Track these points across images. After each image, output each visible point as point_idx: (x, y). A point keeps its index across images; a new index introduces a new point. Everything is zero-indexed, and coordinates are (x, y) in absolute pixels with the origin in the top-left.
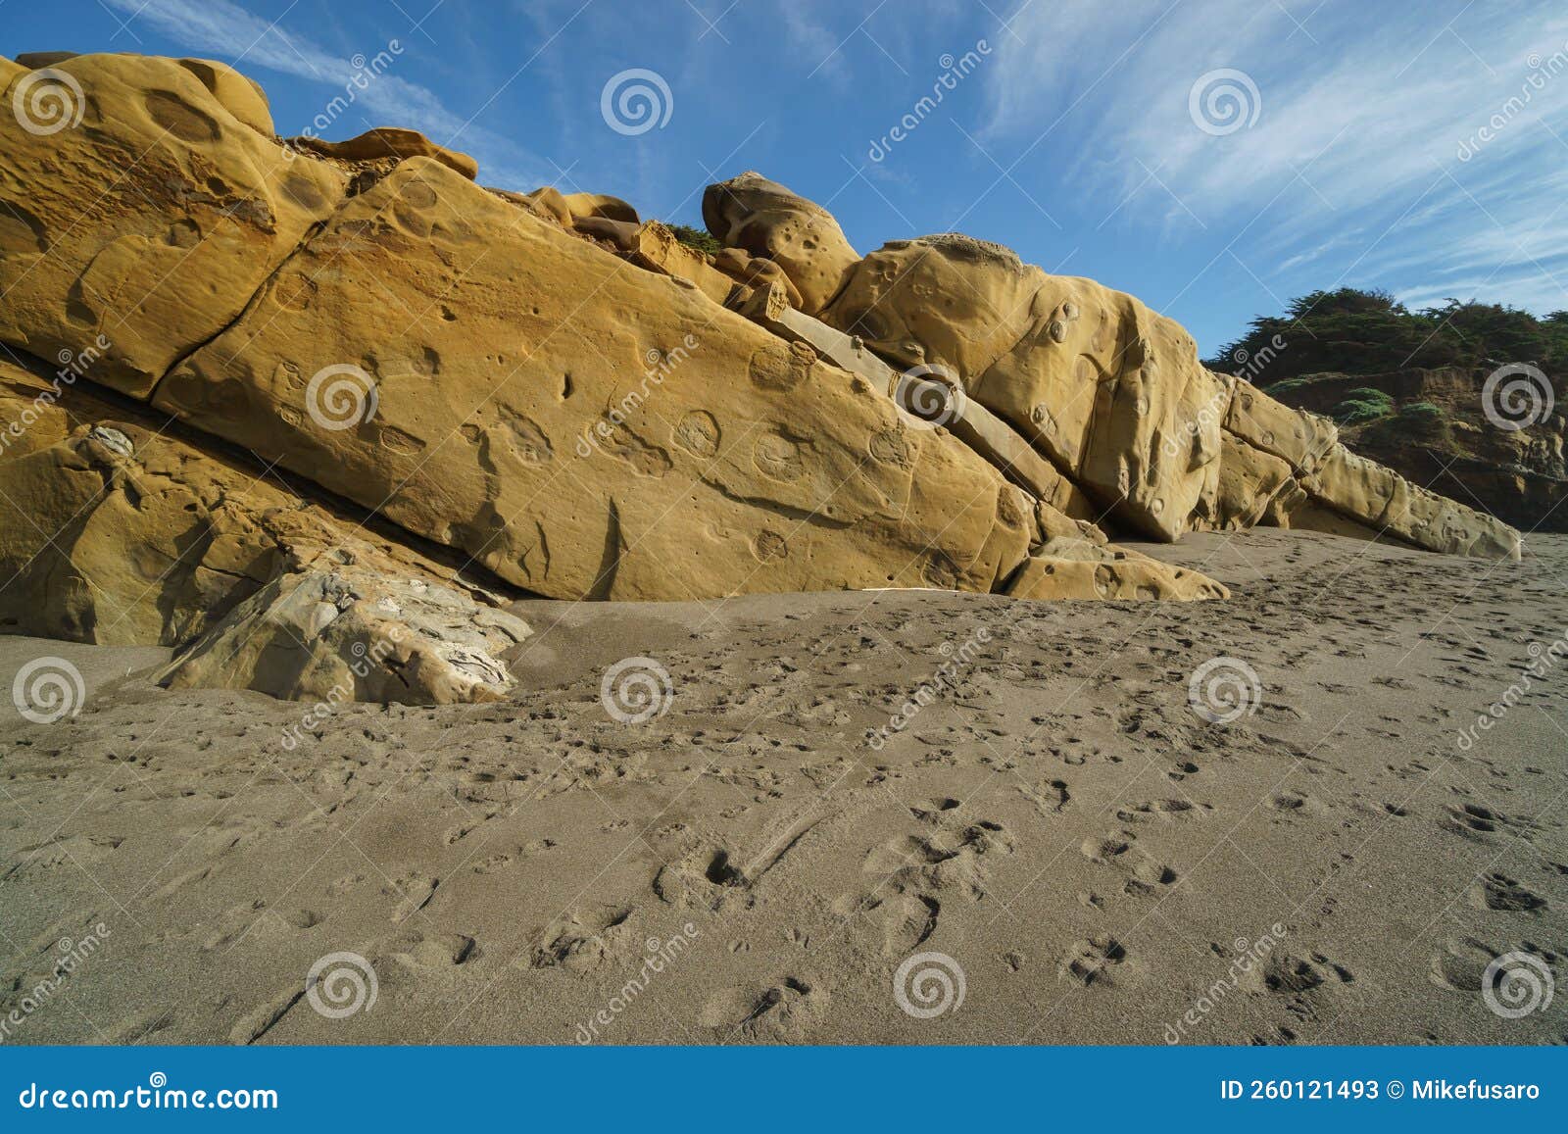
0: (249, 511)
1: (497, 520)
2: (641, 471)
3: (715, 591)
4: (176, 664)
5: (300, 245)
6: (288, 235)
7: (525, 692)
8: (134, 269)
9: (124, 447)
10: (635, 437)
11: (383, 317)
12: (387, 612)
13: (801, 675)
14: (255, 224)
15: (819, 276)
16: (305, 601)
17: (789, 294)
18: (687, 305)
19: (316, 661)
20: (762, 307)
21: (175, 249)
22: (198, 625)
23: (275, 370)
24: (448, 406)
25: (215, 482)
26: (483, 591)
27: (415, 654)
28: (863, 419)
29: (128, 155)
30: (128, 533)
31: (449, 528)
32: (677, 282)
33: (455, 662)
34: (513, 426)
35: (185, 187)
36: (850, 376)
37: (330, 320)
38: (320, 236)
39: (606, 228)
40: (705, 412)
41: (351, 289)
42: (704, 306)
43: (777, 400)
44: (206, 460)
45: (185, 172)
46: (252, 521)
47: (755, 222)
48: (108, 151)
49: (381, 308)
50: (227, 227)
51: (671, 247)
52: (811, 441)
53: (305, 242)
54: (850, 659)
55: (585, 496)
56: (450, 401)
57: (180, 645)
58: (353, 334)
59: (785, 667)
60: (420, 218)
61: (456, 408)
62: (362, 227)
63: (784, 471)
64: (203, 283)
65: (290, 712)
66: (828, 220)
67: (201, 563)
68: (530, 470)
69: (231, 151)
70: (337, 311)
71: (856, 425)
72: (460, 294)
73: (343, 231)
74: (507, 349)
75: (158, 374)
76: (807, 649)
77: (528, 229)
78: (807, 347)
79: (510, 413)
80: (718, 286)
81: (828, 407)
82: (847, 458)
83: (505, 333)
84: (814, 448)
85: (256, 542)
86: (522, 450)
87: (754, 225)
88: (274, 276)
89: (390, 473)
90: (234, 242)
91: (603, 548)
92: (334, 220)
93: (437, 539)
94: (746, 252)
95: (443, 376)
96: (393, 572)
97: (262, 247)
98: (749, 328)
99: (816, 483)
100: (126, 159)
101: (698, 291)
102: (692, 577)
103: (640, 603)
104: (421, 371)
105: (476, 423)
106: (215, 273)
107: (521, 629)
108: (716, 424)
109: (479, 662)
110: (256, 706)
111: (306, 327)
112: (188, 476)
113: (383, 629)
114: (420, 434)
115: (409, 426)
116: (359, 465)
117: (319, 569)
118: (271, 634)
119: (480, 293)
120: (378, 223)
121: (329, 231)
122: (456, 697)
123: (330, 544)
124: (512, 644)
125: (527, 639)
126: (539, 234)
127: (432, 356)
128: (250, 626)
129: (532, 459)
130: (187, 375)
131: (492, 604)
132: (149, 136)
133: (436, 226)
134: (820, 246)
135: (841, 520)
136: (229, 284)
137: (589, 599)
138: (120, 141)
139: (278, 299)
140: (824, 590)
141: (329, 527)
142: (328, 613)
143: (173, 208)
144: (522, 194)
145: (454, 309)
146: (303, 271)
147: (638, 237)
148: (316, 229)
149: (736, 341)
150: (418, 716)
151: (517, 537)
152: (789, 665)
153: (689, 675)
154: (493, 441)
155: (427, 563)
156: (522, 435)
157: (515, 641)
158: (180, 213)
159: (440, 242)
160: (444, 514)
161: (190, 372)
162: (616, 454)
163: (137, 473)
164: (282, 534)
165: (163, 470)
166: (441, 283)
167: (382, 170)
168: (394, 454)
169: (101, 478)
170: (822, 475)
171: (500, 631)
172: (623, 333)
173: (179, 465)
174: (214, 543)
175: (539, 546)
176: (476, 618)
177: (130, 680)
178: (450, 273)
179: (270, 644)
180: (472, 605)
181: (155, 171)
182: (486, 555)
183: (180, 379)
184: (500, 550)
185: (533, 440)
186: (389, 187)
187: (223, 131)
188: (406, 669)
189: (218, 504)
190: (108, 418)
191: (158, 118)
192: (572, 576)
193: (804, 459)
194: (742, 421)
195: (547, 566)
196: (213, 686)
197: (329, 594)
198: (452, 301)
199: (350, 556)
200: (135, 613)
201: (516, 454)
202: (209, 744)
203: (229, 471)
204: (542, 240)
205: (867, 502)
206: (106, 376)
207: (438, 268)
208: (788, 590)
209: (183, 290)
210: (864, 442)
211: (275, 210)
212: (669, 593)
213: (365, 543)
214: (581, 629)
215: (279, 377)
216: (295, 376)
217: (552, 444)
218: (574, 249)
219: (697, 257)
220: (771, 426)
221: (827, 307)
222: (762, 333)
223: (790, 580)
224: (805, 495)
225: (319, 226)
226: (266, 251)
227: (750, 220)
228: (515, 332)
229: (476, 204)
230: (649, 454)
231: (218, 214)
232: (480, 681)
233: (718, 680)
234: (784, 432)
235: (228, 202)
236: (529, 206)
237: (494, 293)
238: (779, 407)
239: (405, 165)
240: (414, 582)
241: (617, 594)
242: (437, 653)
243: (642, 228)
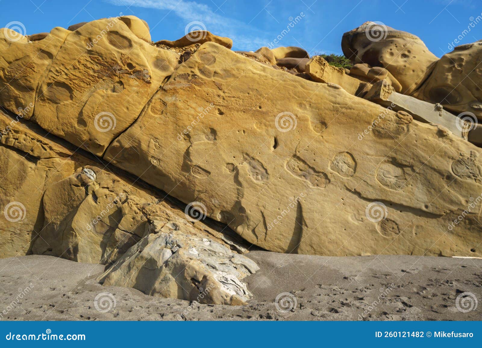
0: (137, 204)
1: (242, 210)
2: (314, 185)
3: (356, 252)
4: (106, 274)
5: (160, 87)
6: (156, 83)
7: (256, 302)
8: (100, 103)
9: (93, 177)
10: (310, 167)
11: (193, 115)
12: (193, 255)
13: (415, 310)
14: (144, 80)
15: (411, 72)
16: (158, 247)
17: (393, 85)
18: (336, 97)
19: (162, 277)
20: (378, 94)
21: (115, 93)
22: (115, 256)
23: (149, 142)
24: (220, 155)
25: (125, 191)
26: (235, 245)
27: (205, 277)
28: (445, 153)
29: (100, 58)
30: (92, 213)
31: (220, 213)
32: (330, 86)
33: (223, 282)
34: (250, 163)
35: (119, 68)
36: (436, 128)
37: (172, 119)
38: (168, 82)
39: (292, 63)
40: (347, 153)
41: (180, 104)
42: (346, 96)
43: (389, 144)
44: (122, 182)
45: (119, 62)
46: (138, 209)
47: (371, 48)
48: (94, 58)
49: (192, 112)
50: (134, 82)
51: (326, 68)
52: (412, 167)
53: (162, 86)
54: (448, 303)
55: (285, 198)
56: (221, 152)
57: (108, 265)
58: (181, 125)
59: (404, 303)
60: (209, 70)
61: (224, 156)
62: (185, 76)
63: (396, 184)
64: (124, 106)
65: (150, 302)
66: (416, 41)
67: (118, 227)
68: (258, 185)
69: (136, 51)
70: (174, 115)
71: (441, 156)
72: (226, 102)
73: (177, 79)
74: (247, 126)
75: (106, 146)
76: (418, 293)
77: (256, 69)
78: (407, 114)
79: (248, 157)
80: (352, 85)
81: (422, 146)
82: (436, 176)
83: (246, 119)
84: (413, 170)
85: (139, 219)
86: (254, 175)
87: (371, 50)
88: (150, 101)
89: (195, 187)
90: (135, 88)
91: (294, 225)
92: (174, 75)
93: (215, 219)
94: (366, 65)
95: (218, 141)
96: (195, 235)
97: (146, 89)
98: (371, 107)
99: (416, 191)
100: (100, 60)
101: (342, 90)
102: (343, 243)
103: (314, 256)
104: (209, 139)
105: (233, 162)
106: (128, 102)
107: (254, 267)
108: (354, 159)
109: (234, 283)
110: (137, 297)
111: (162, 122)
112: (115, 189)
113: (191, 263)
114: (208, 168)
115: (203, 165)
116: (182, 183)
117: (164, 232)
118: (144, 262)
119: (235, 101)
120: (191, 74)
121: (171, 80)
122: (223, 301)
123: (169, 220)
124: (249, 274)
125: (257, 272)
126: (262, 70)
127: (214, 132)
128: (136, 257)
129: (259, 180)
130: (116, 145)
131: (239, 252)
132: (108, 50)
133: (215, 73)
134: (411, 56)
135: (434, 212)
136: (133, 106)
137: (287, 252)
138: (98, 53)
139: (151, 111)
140: (425, 255)
141: (169, 212)
142: (168, 254)
143: (115, 77)
144: (252, 52)
145: (223, 110)
146: (161, 98)
147: (309, 65)
148: (166, 79)
149: (364, 114)
150: (205, 310)
151: (252, 219)
152: (406, 302)
153: (345, 302)
154: (241, 171)
155: (210, 230)
156: (254, 168)
157: (251, 273)
158: (117, 79)
159: (217, 79)
160: (218, 206)
161: (118, 144)
162: (300, 176)
163: (97, 187)
164: (150, 215)
165: (106, 186)
166: (218, 98)
167: (193, 50)
168: (196, 178)
169: (84, 190)
170: (420, 186)
171: (244, 268)
172: (303, 114)
173: (112, 184)
174: (123, 219)
175: (262, 223)
176: (232, 259)
177: (89, 279)
178: (221, 93)
179: (143, 267)
180: (230, 253)
181: (109, 63)
182: (237, 227)
183: (114, 147)
184: (243, 225)
185: (259, 170)
186: (196, 57)
187: (133, 43)
188: (201, 284)
189: (125, 201)
190: (88, 165)
191: (111, 42)
192: (278, 239)
193: (407, 177)
194: (368, 157)
195: (266, 234)
196: (120, 285)
197: (168, 244)
198: (222, 106)
199: (177, 226)
200: (92, 249)
201: (251, 177)
202: (118, 314)
203: (130, 186)
204: (262, 73)
205: (452, 202)
206: (88, 147)
207: (216, 91)
208: (401, 254)
209: (116, 110)
210: (448, 166)
211: (151, 74)
212: (329, 251)
213: (183, 220)
214: (284, 268)
215: (151, 145)
216: (157, 144)
217: (269, 172)
218: (278, 76)
219: (340, 71)
220: (386, 159)
221: (417, 89)
222: (379, 108)
223: (402, 247)
224: (410, 198)
225: (168, 77)
226: (147, 91)
227: (369, 47)
228: (251, 118)
229: (232, 60)
230: (318, 176)
231: (130, 78)
232: (235, 293)
233: (363, 307)
234: (394, 162)
235: (134, 72)
236: (256, 57)
237: (241, 101)
238: (391, 148)
239: (202, 47)
240: (205, 240)
241: (302, 250)
242: (215, 276)
243: (311, 60)
